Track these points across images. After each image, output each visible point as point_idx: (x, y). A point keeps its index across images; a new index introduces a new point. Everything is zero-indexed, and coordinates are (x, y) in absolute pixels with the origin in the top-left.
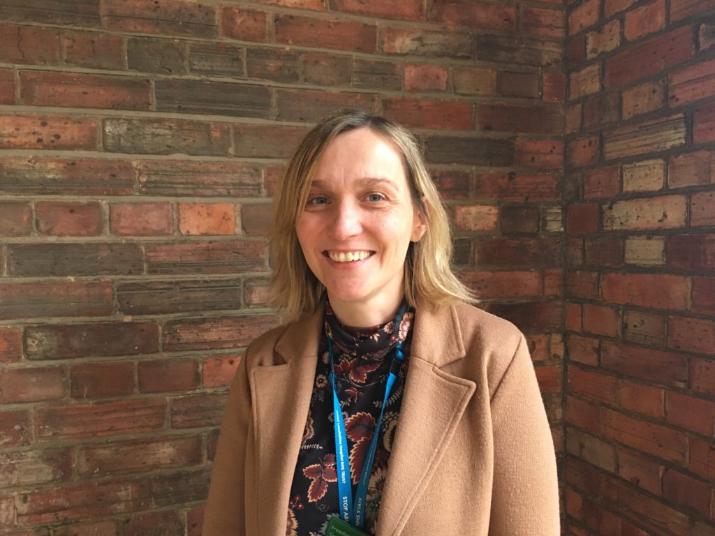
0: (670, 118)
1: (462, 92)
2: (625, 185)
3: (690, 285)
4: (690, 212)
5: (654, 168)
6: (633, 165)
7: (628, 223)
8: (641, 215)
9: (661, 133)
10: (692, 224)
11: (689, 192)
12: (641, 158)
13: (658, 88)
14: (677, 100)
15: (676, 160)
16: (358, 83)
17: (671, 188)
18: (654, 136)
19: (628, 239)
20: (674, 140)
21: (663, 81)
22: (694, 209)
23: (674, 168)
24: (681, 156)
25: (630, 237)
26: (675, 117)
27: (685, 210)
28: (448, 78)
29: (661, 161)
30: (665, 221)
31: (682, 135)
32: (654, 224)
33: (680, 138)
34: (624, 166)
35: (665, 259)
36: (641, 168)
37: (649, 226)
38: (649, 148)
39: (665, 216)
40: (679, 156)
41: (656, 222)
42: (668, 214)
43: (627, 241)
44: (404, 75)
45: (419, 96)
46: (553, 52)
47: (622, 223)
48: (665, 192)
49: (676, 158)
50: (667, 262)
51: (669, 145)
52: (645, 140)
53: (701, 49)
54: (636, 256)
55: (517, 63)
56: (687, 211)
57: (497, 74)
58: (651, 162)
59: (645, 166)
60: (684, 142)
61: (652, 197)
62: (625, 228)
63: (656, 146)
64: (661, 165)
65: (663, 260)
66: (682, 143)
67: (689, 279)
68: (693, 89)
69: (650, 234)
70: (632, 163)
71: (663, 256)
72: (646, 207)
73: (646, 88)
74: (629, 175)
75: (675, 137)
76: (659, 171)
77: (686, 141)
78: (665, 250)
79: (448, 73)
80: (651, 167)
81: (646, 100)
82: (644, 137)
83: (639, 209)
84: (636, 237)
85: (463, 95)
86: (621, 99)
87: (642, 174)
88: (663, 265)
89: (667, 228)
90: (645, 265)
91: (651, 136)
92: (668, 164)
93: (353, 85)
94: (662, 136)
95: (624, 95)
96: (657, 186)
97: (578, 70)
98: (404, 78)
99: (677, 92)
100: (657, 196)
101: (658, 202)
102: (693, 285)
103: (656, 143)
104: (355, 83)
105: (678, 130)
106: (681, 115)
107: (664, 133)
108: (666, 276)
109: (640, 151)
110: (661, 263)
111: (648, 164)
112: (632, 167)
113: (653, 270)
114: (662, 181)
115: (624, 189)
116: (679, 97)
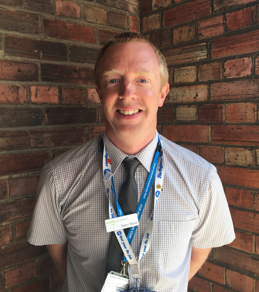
0: (199, 45)
1: (89, 20)
2: (175, 79)
3: (210, 130)
4: (210, 93)
5: (191, 71)
6: (179, 69)
7: (178, 99)
8: (184, 95)
9: (194, 53)
10: (211, 99)
11: (209, 83)
12: (183, 65)
13: (192, 29)
14: (203, 36)
15: (202, 67)
16: (28, 7)
17: (200, 81)
18: (191, 54)
19: (178, 107)
20: (201, 56)
21: (195, 26)
22: (212, 92)
23: (201, 71)
24: (205, 65)
25: (178, 106)
26: (202, 44)
27: (207, 92)
28: (81, 11)
29: (194, 67)
30: (197, 98)
31: (205, 54)
32: (192, 99)
33: (204, 56)
34: (175, 69)
35: (197, 117)
36: (184, 71)
37: (189, 100)
38: (188, 60)
39: (197, 95)
40: (204, 64)
41: (193, 98)
42: (198, 94)
43: (177, 108)
44: (55, 5)
45: (64, 20)
46: (134, 4)
47: (174, 99)
48: (197, 83)
49: (203, 65)
50: (198, 118)
51: (198, 59)
52: (186, 56)
53: (215, 10)
54: (182, 116)
55: (117, 8)
56: (208, 93)
57: (107, 13)
58: (190, 67)
59: (186, 69)
60: (206, 58)
61: (190, 85)
62: (176, 101)
63: (191, 59)
64: (194, 69)
65: (196, 118)
66: (205, 58)
67: (210, 127)
68: (211, 31)
69: (189, 104)
70: (179, 68)
71: (196, 116)
72: (187, 91)
73: (186, 29)
74: (177, 74)
75: (202, 55)
76: (194, 72)
77: (207, 57)
78: (198, 112)
79: (80, 8)
80: (189, 70)
81: (186, 35)
82: (186, 54)
83: (183, 92)
84: (182, 106)
85: (89, 22)
86: (172, 34)
87: (185, 74)
88: (196, 120)
89: (198, 101)
90: (187, 120)
91: (189, 54)
92: (198, 69)
93: (24, 7)
94: (195, 54)
95: (173, 31)
96: (192, 80)
97: (147, 16)
98: (56, 7)
99: (202, 31)
100: (193, 85)
101: (193, 88)
102: (212, 129)
103: (192, 58)
104: (25, 6)
105: (203, 51)
106: (204, 44)
107: (196, 53)
108: (198, 126)
109: (183, 62)
110: (195, 119)
111: (187, 68)
112: (179, 70)
113: (191, 123)
114: (195, 77)
115: (175, 81)
116: (204, 34)
